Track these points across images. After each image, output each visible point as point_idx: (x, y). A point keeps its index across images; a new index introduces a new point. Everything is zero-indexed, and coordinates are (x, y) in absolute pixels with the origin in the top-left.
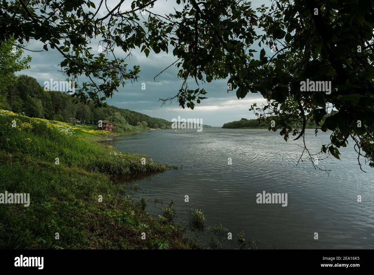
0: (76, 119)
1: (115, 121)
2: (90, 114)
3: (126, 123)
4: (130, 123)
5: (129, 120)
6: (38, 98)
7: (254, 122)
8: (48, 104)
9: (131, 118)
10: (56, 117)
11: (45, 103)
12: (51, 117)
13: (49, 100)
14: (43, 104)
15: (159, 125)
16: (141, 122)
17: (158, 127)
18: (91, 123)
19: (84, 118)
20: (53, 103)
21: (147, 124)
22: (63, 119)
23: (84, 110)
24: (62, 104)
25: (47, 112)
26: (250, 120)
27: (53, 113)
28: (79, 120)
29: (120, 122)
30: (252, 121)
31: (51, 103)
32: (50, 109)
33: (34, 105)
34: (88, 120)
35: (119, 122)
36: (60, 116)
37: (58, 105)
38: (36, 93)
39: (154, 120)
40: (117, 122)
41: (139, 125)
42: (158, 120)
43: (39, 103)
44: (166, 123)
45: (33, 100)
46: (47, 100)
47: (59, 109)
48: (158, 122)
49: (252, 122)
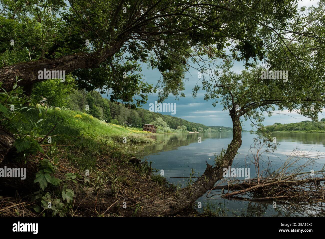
0: (129, 123)
1: (158, 125)
2: (139, 119)
3: (167, 127)
4: (172, 127)
5: (171, 124)
6: (100, 106)
7: (288, 126)
8: (107, 111)
9: (172, 122)
10: (113, 121)
11: (105, 110)
12: (109, 121)
13: (108, 108)
14: (103, 111)
15: (197, 129)
16: (181, 126)
17: (196, 131)
18: (140, 127)
19: (134, 122)
20: (111, 111)
21: (186, 128)
22: (118, 123)
23: (134, 116)
24: (118, 111)
25: (107, 117)
26: (284, 125)
27: (110, 118)
28: (130, 123)
29: (162, 125)
30: (285, 125)
31: (109, 110)
32: (108, 115)
33: (98, 112)
34: (137, 124)
35: (160, 125)
36: (116, 120)
37: (115, 112)
38: (99, 103)
39: (192, 124)
40: (159, 125)
41: (179, 128)
42: (196, 125)
43: (101, 110)
44: (203, 127)
45: (97, 108)
46: (107, 108)
47: (116, 116)
48: (197, 127)
49: (286, 127)
